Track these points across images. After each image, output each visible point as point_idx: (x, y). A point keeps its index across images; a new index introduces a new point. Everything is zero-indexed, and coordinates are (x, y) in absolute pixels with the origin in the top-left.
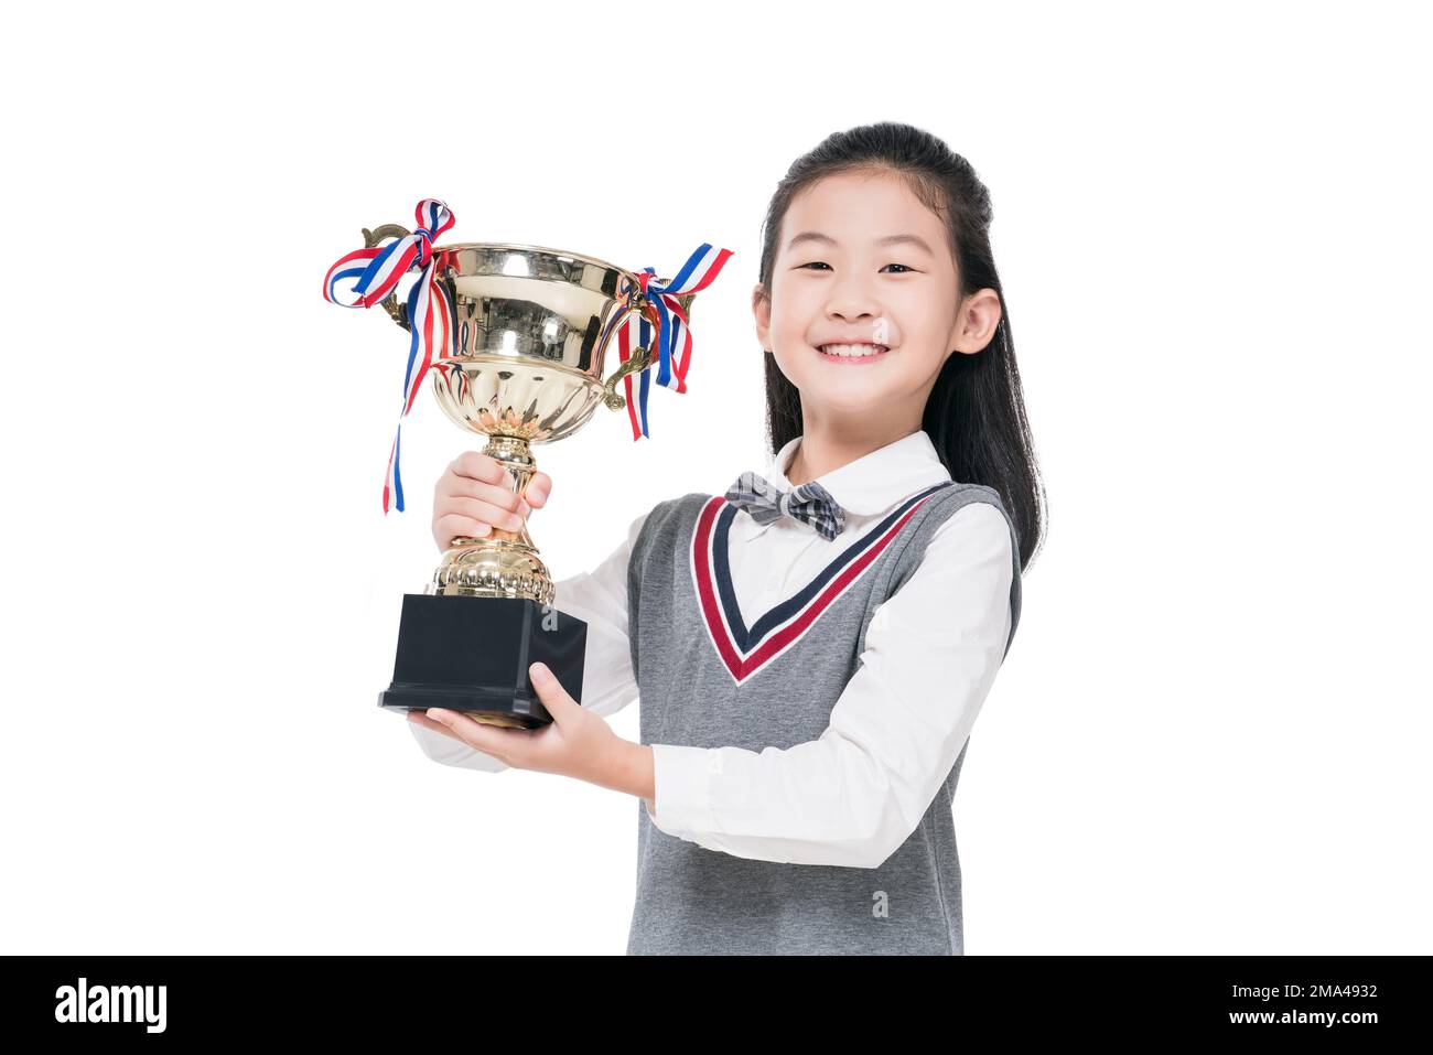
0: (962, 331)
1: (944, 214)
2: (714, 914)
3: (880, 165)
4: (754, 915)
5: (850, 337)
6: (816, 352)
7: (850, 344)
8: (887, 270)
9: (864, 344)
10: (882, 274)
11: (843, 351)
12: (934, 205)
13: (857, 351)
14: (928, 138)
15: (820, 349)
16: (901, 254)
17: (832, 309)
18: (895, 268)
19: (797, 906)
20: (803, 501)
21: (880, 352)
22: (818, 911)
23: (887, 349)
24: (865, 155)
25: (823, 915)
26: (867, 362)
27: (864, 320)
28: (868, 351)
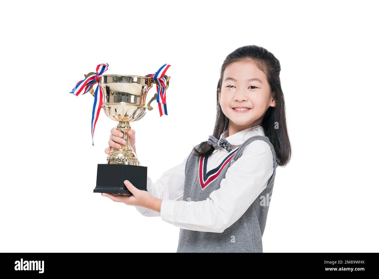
0: (272, 101)
1: (266, 72)
2: (190, 248)
3: (249, 59)
4: (199, 249)
5: (240, 106)
6: (232, 109)
7: (240, 108)
8: (250, 88)
9: (244, 108)
10: (249, 89)
11: (238, 109)
12: (263, 70)
13: (242, 109)
14: (262, 49)
15: (233, 109)
16: (254, 83)
17: (235, 99)
18: (253, 87)
19: (211, 247)
20: (222, 143)
21: (248, 109)
22: (216, 248)
23: (250, 109)
24: (245, 56)
25: (217, 249)
26: (245, 112)
27: (244, 102)
28: (245, 109)
